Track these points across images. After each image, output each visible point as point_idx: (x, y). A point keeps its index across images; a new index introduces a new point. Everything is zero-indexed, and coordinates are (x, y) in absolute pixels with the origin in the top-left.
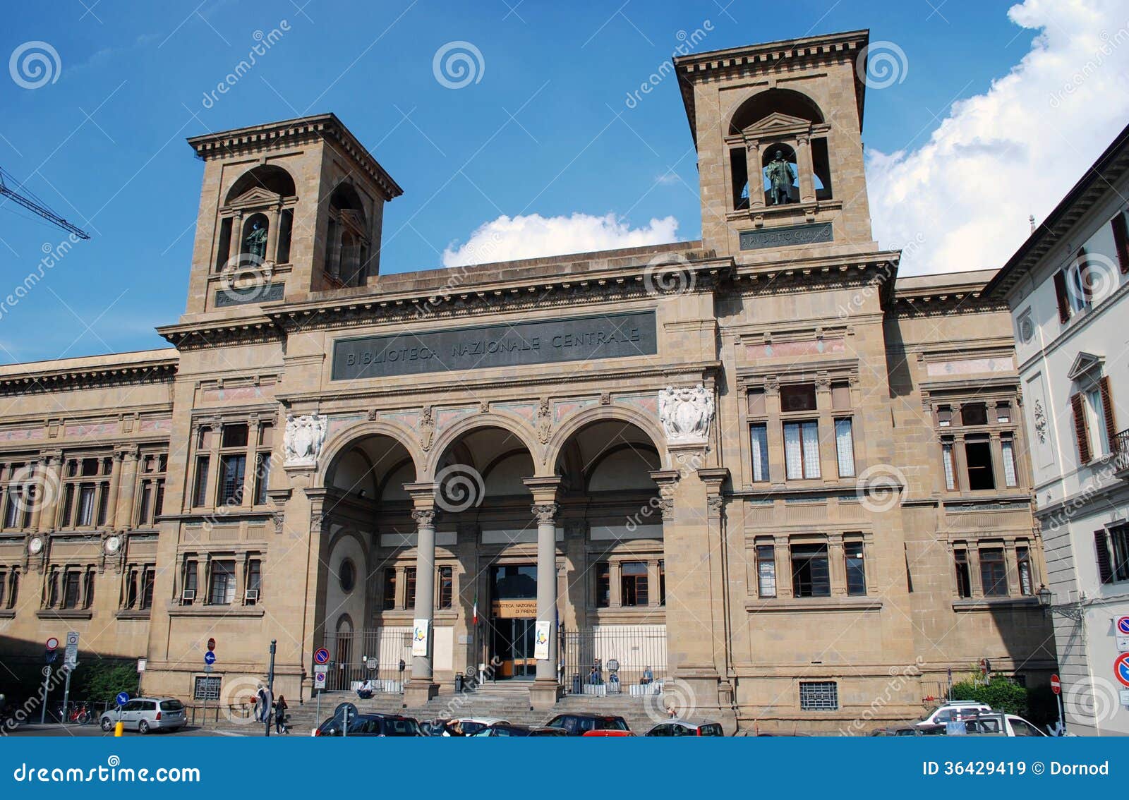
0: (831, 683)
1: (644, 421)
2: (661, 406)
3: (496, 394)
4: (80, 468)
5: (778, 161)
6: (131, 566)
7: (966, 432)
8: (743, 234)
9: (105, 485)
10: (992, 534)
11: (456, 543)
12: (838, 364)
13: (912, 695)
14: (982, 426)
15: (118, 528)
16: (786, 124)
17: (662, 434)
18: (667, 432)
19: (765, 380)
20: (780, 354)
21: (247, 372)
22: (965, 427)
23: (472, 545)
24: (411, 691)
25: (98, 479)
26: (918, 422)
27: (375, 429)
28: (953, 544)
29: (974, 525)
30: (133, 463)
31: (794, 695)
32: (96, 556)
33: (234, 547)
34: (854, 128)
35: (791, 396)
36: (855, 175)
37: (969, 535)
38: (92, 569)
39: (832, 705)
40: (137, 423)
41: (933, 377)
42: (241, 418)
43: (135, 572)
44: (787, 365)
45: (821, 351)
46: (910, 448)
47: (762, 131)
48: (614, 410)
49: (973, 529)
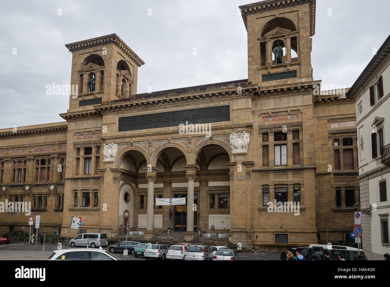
0: (286, 234)
1: (224, 145)
2: (231, 139)
3: (173, 136)
4: (40, 163)
5: (277, 47)
6: (58, 194)
7: (344, 148)
8: (263, 76)
9: (49, 168)
10: (351, 185)
11: (163, 187)
12: (295, 124)
13: (314, 239)
14: (351, 146)
15: (54, 182)
16: (281, 32)
17: (231, 149)
18: (232, 149)
19: (268, 130)
20: (274, 120)
21: (90, 129)
22: (344, 146)
23: (169, 188)
24: (146, 235)
25: (46, 166)
26: (326, 145)
27: (133, 148)
28: (336, 188)
29: (344, 181)
30: (57, 161)
31: (273, 238)
32: (47, 191)
33: (89, 188)
34: (308, 32)
35: (278, 136)
36: (307, 51)
37: (342, 185)
38: (46, 195)
39: (286, 241)
40: (57, 147)
41: (333, 128)
42: (89, 145)
43: (60, 196)
44: (277, 124)
45: (289, 119)
46: (322, 154)
47: (272, 35)
48: (214, 141)
49: (343, 183)
